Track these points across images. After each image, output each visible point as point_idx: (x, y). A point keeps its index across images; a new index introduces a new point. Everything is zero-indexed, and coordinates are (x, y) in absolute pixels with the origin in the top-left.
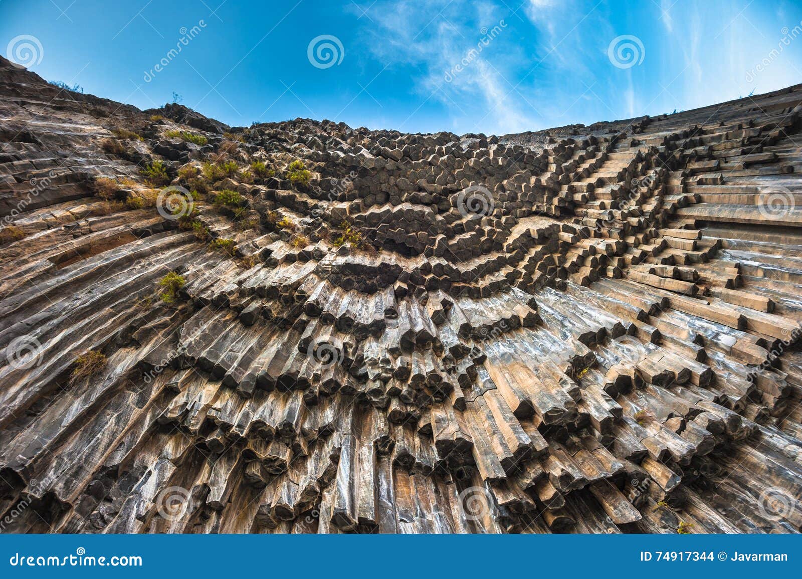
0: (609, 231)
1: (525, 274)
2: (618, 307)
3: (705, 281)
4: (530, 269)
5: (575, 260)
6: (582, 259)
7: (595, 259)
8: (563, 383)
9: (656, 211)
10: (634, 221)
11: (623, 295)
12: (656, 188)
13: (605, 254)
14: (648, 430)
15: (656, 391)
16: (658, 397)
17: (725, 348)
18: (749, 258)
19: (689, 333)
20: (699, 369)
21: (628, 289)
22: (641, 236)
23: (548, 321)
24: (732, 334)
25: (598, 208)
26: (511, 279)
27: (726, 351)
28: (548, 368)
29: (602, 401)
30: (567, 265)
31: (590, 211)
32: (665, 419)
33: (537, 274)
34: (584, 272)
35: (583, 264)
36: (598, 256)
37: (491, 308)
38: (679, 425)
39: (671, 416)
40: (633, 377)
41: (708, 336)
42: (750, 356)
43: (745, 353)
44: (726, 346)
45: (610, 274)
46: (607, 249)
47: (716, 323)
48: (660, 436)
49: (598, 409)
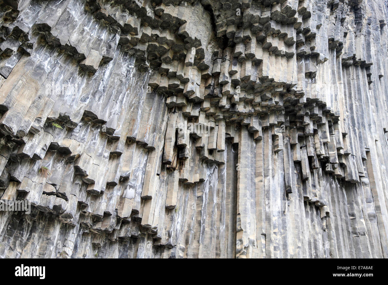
0: (210, 85)
1: (137, 39)
2: (134, 120)
3: (183, 165)
4: (145, 39)
5: (171, 70)
6: (174, 76)
7: (178, 86)
8: (38, 120)
9: (239, 114)
10: (224, 102)
11: (149, 119)
12: (262, 107)
13: (184, 92)
14: (37, 177)
15: (70, 170)
16: (66, 173)
17: (124, 195)
18: (212, 184)
19: (128, 171)
20: (97, 187)
21: (156, 119)
22: (212, 110)
23: (95, 79)
24: (137, 195)
25: (230, 70)
26: (126, 29)
27: (122, 195)
28: (46, 104)
29: (41, 146)
30: (164, 66)
31: (227, 64)
32: (51, 183)
33: (143, 47)
34: (162, 81)
35: (169, 78)
36: (181, 87)
37: (83, 30)
38: (49, 192)
39: (54, 185)
40: (72, 155)
41: (131, 182)
42: (122, 209)
43: (123, 206)
44: (126, 195)
45: (169, 101)
46: (189, 92)
47: (143, 184)
48: (35, 185)
49: (32, 147)
